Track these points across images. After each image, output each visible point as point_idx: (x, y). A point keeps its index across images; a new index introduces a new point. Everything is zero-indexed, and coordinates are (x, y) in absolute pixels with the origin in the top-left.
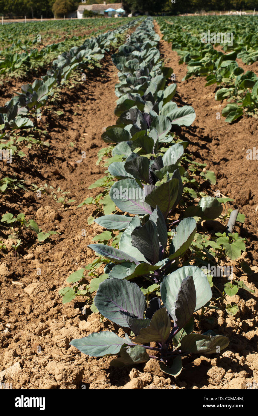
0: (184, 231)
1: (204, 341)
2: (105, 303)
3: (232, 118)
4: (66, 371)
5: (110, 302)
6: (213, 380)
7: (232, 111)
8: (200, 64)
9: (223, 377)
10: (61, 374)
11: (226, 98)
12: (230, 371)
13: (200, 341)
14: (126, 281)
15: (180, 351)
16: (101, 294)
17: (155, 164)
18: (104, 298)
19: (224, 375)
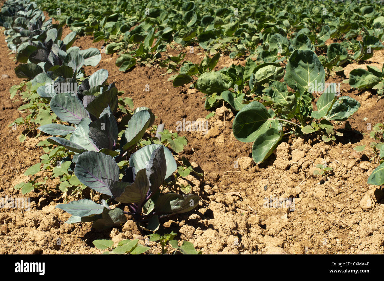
0: (136, 124)
1: (178, 200)
2: (84, 174)
3: (127, 67)
4: (48, 237)
5: (87, 173)
6: (185, 236)
7: (126, 61)
8: (83, 25)
9: (193, 234)
10: (44, 240)
11: (116, 51)
12: (199, 228)
13: (174, 201)
14: (102, 153)
15: (154, 213)
16: (79, 166)
17: (82, 86)
18: (82, 169)
19: (194, 232)
